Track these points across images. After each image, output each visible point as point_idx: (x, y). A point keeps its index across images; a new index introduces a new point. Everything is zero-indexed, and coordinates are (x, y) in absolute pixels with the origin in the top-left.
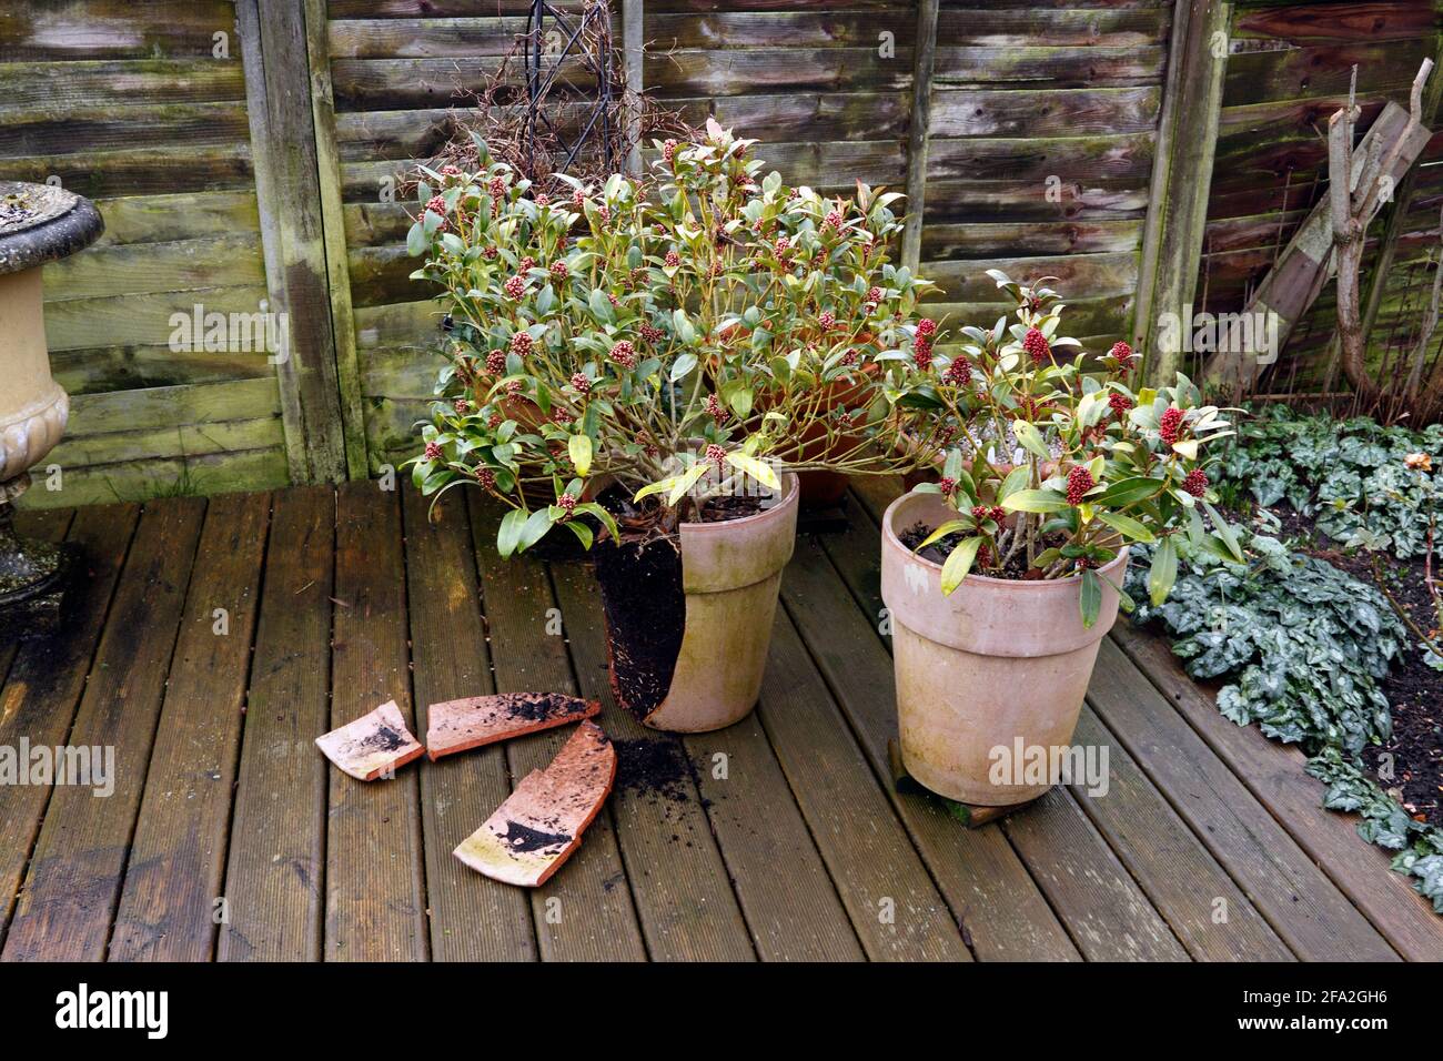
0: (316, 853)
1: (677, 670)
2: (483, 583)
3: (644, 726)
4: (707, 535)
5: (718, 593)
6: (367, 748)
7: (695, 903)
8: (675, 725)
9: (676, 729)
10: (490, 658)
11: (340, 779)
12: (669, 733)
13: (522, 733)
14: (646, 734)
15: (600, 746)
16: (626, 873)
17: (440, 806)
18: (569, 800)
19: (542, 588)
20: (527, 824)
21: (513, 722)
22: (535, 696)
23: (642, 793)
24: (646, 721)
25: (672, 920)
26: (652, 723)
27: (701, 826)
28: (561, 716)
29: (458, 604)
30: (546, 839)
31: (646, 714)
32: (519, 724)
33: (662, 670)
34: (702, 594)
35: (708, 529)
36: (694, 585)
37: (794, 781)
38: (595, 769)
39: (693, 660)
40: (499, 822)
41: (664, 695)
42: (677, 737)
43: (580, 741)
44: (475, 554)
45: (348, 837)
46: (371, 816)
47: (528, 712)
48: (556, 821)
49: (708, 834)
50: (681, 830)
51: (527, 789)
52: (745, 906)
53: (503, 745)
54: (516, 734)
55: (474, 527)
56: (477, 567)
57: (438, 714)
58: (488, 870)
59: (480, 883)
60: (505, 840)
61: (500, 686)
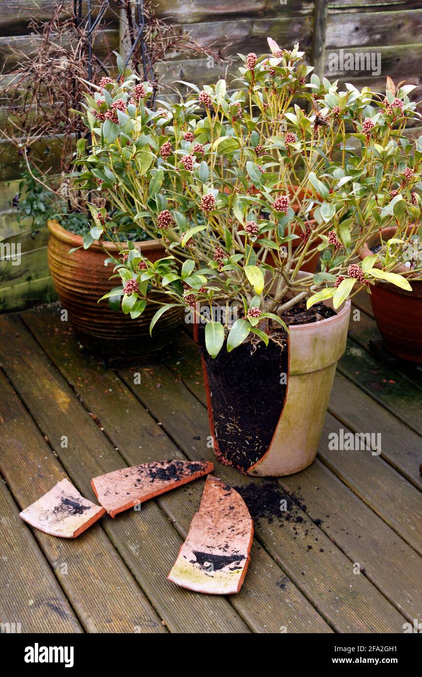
0: (58, 594)
1: (278, 431)
2: (76, 389)
3: (248, 475)
4: (307, 332)
5: (309, 373)
6: (60, 515)
7: (347, 589)
8: (272, 472)
9: (273, 474)
10: (112, 443)
11: (49, 540)
12: (267, 478)
13: (166, 490)
14: (251, 481)
15: (227, 492)
16: (288, 576)
17: (133, 548)
18: (229, 531)
19: (121, 388)
20: (207, 551)
21: (155, 484)
22: (162, 464)
23: (271, 521)
24: (250, 471)
25: (338, 603)
26: (255, 472)
27: (322, 537)
28: (187, 476)
29: (66, 406)
30: (226, 561)
31: (250, 466)
32: (160, 485)
33: (265, 433)
34: (299, 375)
35: (308, 328)
36: (297, 369)
37: (368, 499)
38: (232, 508)
39: (289, 423)
40: (186, 553)
41: (265, 450)
42: (273, 480)
43: (211, 490)
44: (59, 371)
45: (77, 580)
46: (86, 562)
47: (163, 475)
48: (227, 546)
49: (330, 542)
50: (310, 541)
51: (197, 526)
52: (380, 586)
53: (154, 500)
54: (163, 491)
55: (47, 350)
56: (66, 379)
57: (99, 483)
58: (196, 587)
59: (191, 597)
60: (197, 564)
61: (129, 460)
